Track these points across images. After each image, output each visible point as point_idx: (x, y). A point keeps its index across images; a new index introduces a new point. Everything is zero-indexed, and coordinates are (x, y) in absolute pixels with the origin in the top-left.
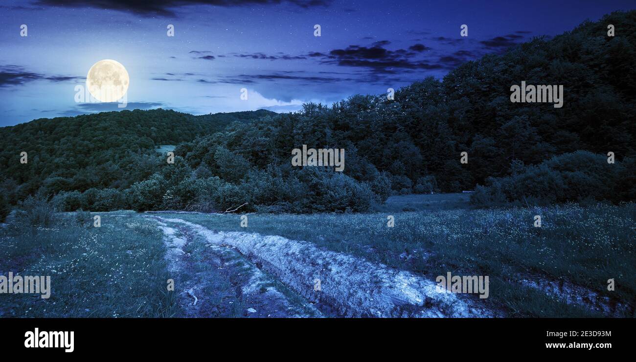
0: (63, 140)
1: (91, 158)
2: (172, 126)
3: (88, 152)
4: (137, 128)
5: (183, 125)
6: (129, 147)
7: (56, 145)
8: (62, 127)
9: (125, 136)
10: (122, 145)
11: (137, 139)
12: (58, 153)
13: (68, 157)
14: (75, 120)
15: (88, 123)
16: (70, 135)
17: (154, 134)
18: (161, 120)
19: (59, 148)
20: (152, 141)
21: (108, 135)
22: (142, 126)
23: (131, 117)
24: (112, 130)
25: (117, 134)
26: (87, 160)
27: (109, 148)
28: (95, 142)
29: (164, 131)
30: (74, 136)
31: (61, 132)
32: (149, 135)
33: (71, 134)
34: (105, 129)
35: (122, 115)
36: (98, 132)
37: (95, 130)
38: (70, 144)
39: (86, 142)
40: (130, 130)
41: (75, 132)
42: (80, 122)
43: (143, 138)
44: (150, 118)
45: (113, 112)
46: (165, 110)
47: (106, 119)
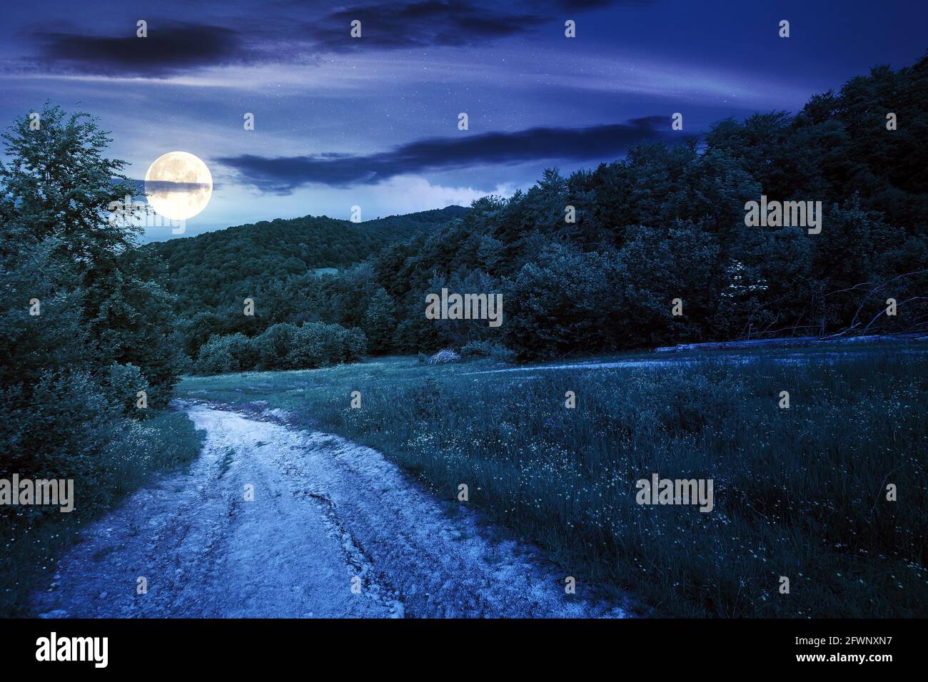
0: (182, 270)
1: (222, 293)
2: (328, 239)
3: (217, 285)
4: (280, 245)
5: (343, 237)
6: (273, 274)
7: (173, 278)
8: (179, 252)
9: (266, 258)
10: (262, 273)
11: (283, 262)
12: (178, 289)
13: (191, 294)
14: (196, 240)
15: (214, 243)
16: (190, 262)
17: (304, 253)
18: (312, 232)
19: (178, 282)
20: (304, 263)
21: (242, 258)
22: (287, 243)
23: (271, 231)
24: (247, 251)
25: (255, 256)
26: (216, 296)
27: (245, 277)
28: (226, 269)
29: (317, 247)
30: (196, 265)
31: (178, 259)
32: (298, 255)
33: (192, 261)
34: (238, 249)
35: (258, 229)
36: (228, 256)
37: (225, 252)
38: (193, 275)
39: (213, 271)
40: (270, 249)
41: (197, 257)
42: (203, 244)
43: (291, 259)
44: (297, 229)
45: (245, 225)
46: (315, 217)
47: (237, 236)
